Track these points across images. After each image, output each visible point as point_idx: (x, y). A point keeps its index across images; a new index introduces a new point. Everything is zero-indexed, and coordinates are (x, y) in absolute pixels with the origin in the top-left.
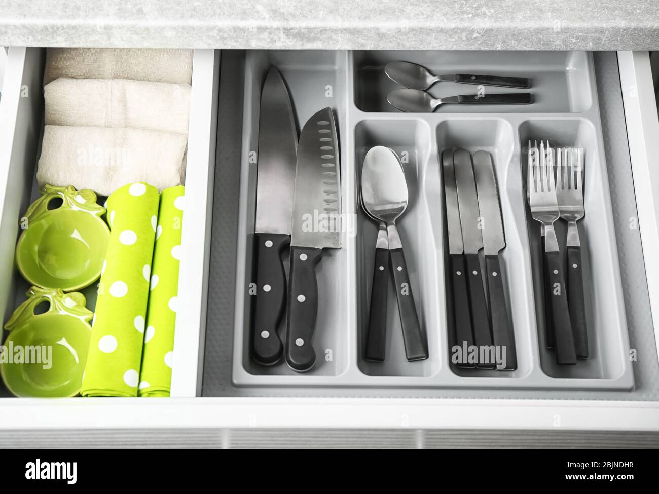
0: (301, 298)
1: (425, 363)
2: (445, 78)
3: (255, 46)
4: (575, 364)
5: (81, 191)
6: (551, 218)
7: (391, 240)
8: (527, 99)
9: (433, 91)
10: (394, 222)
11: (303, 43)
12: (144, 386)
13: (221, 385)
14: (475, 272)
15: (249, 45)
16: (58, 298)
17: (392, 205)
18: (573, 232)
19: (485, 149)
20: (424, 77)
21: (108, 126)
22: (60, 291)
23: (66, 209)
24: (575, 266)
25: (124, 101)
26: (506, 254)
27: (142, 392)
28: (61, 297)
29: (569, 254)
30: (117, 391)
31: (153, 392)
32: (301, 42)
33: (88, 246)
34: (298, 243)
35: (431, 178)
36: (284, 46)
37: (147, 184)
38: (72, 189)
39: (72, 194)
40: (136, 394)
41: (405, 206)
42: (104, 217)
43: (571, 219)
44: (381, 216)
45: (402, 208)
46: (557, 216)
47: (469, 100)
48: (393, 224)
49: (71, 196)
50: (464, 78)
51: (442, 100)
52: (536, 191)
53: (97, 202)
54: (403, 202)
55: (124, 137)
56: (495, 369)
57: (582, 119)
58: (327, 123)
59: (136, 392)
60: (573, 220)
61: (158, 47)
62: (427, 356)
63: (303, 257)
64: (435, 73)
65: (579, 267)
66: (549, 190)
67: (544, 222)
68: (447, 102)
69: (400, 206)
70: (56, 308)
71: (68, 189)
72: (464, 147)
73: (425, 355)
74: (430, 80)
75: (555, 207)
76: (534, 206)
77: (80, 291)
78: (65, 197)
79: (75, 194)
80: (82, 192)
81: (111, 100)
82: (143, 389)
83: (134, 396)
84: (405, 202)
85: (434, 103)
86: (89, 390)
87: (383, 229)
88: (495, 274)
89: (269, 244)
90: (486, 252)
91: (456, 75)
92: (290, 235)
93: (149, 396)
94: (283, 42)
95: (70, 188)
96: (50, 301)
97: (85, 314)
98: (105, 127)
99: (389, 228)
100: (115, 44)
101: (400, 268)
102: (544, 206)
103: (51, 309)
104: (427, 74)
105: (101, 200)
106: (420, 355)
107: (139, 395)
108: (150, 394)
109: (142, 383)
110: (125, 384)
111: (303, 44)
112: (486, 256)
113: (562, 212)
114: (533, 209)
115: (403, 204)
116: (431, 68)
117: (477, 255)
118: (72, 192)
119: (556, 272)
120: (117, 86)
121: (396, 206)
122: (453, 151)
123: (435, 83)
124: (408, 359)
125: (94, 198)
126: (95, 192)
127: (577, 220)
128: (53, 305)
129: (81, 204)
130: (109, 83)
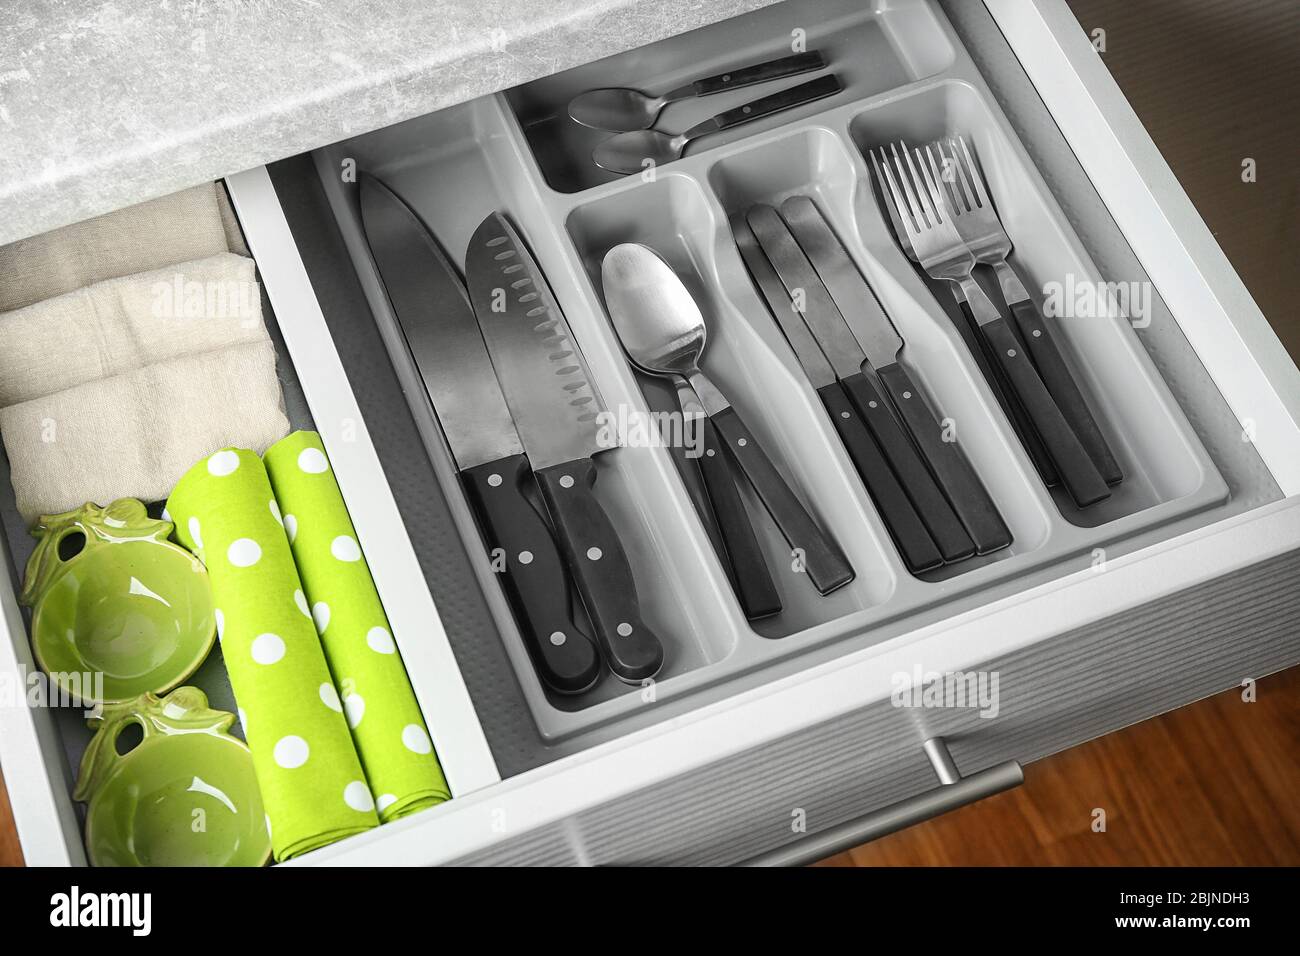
0: (595, 554)
1: (854, 588)
2: (675, 95)
3: (349, 131)
4: (1109, 496)
5: (113, 505)
6: (962, 269)
7: (706, 399)
8: (831, 86)
9: (663, 124)
10: (696, 368)
11: (436, 98)
12: (387, 801)
13: (522, 751)
14: (873, 404)
15: (338, 134)
16: (153, 709)
17: (678, 341)
18: (1008, 280)
19: (796, 192)
20: (641, 107)
21: (110, 375)
22: (151, 695)
23: (96, 549)
24: (1037, 333)
25: (124, 320)
26: (909, 356)
27: (386, 815)
28: (158, 706)
29: (1018, 317)
30: (343, 829)
31: (405, 810)
32: (431, 98)
33: (163, 601)
34: (545, 462)
35: (727, 272)
36: (402, 114)
37: (235, 449)
38: (92, 507)
39: (97, 517)
40: (378, 823)
41: (702, 334)
42: (173, 538)
43: (994, 258)
44: (669, 366)
45: (699, 341)
46: (971, 259)
47: (733, 119)
48: (696, 372)
49: (99, 521)
50: (711, 85)
51: (687, 134)
52: (918, 231)
53: (150, 516)
54: (696, 329)
55: (152, 382)
56: (976, 555)
57: (948, 82)
58: (502, 240)
59: (377, 818)
60: (999, 260)
61: (172, 190)
62: (854, 575)
63: (567, 482)
64: (655, 94)
65: (1045, 333)
66: (940, 222)
67: (955, 278)
68: (697, 134)
69: (694, 338)
70: (155, 728)
71: (86, 511)
72: (760, 202)
73: (849, 574)
74: (652, 106)
75: (962, 246)
76: (924, 258)
77: (186, 682)
78: (86, 526)
79: (103, 515)
80: (115, 509)
81: (101, 325)
82: (387, 808)
83: (375, 827)
84: (701, 327)
85: (676, 144)
86: (291, 846)
87: (683, 386)
88: (907, 395)
89: (495, 480)
90: (876, 364)
91: (694, 83)
92: (525, 454)
93: (401, 817)
94: (399, 107)
95: (89, 507)
96: (138, 721)
97: (215, 720)
98: (106, 377)
99: (692, 381)
100: (90, 210)
101: (742, 442)
102: (941, 251)
103: (146, 735)
104: (642, 98)
105: (155, 509)
106: (840, 578)
107: (383, 821)
108: (403, 813)
109: (379, 800)
110: (353, 810)
111: (435, 102)
112: (877, 370)
113: (976, 252)
114: (925, 264)
115: (698, 334)
116: (644, 87)
117: (862, 373)
118: (96, 513)
119: (1012, 353)
120: (101, 296)
121: (686, 341)
122: (744, 215)
123: (662, 110)
124: (823, 592)
125: (142, 510)
126: (138, 499)
127: (1004, 257)
128: (148, 726)
129: (119, 529)
130: (86, 294)
